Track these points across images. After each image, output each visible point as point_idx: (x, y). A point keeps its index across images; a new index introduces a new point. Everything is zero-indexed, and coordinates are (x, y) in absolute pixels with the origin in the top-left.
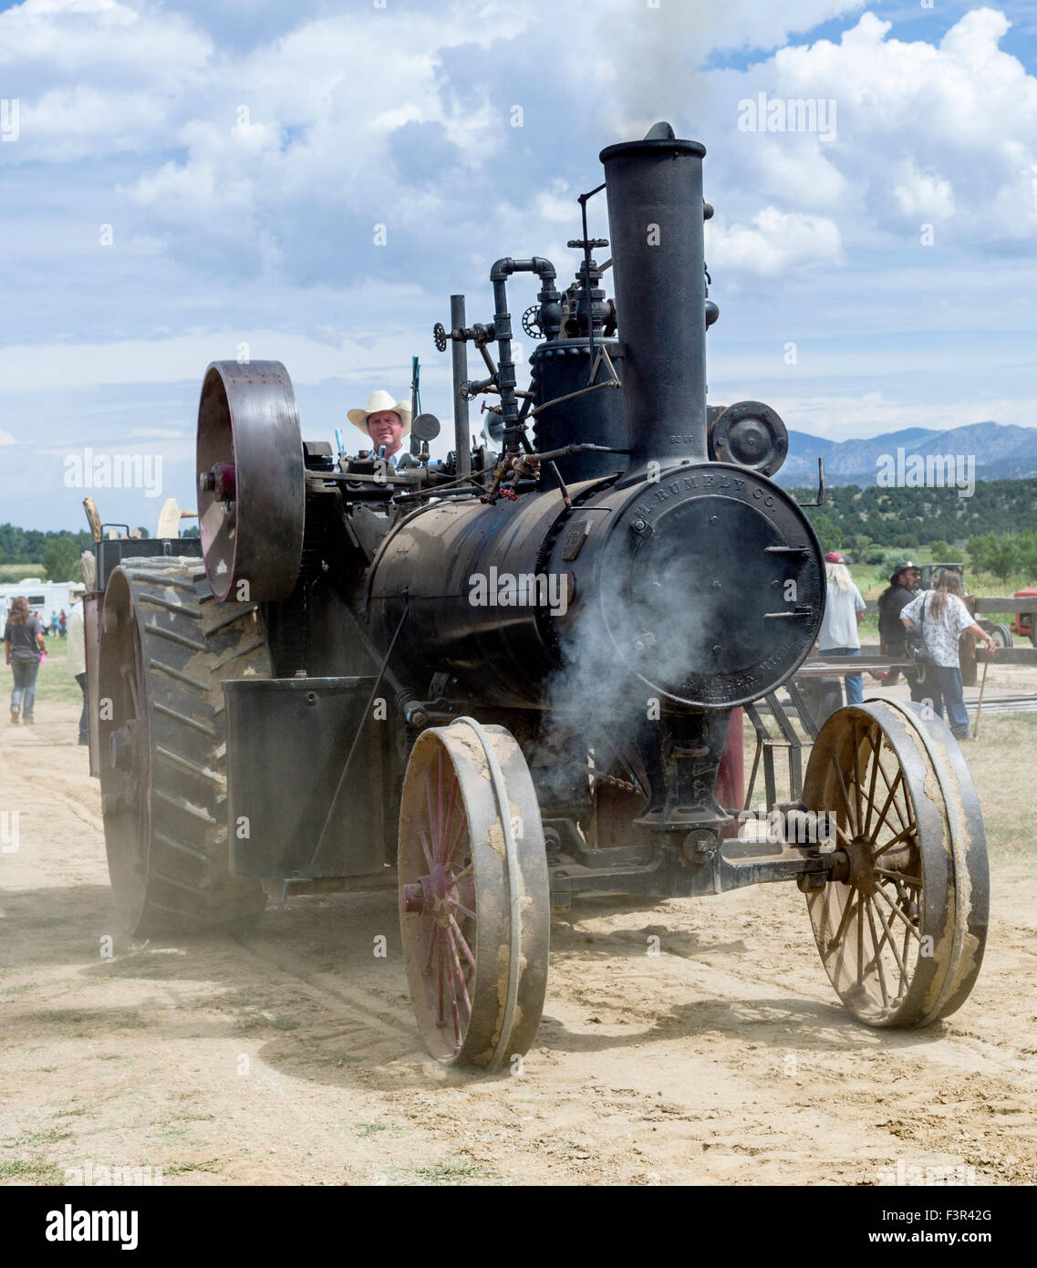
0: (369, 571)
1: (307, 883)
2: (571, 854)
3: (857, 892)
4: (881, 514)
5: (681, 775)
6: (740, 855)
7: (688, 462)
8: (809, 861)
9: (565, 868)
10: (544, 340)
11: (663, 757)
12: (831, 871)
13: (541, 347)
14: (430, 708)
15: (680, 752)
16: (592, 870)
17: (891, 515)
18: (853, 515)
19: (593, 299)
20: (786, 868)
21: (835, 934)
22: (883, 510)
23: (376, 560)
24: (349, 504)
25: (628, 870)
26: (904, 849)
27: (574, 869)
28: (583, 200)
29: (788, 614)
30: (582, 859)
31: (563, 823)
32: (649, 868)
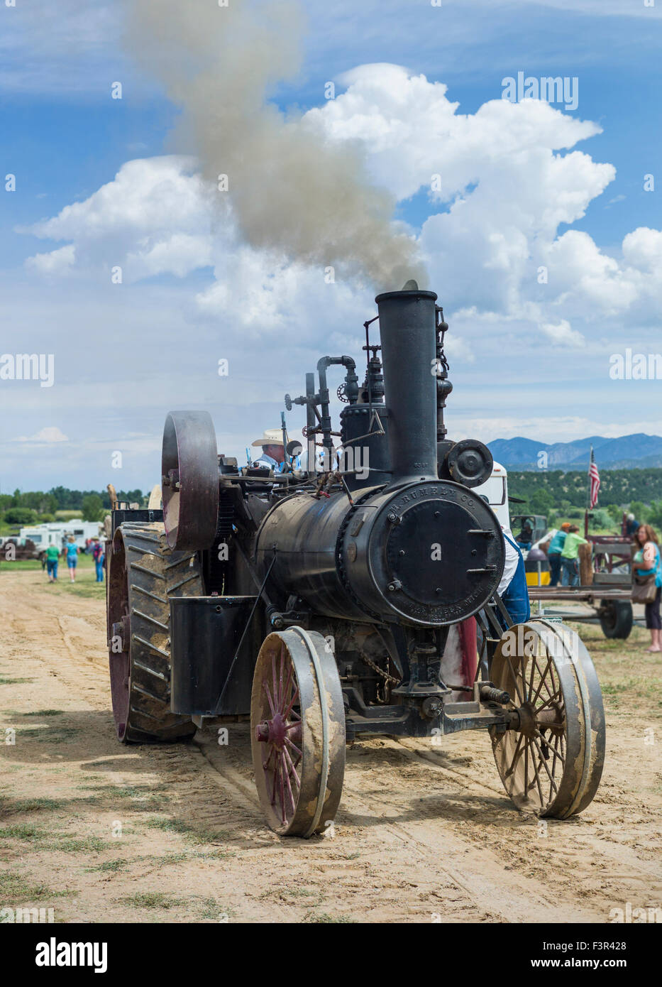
0: (257, 533)
1: (214, 718)
2: (355, 710)
3: (524, 736)
4: (576, 488)
5: (420, 665)
6: (455, 713)
7: (424, 479)
8: (496, 718)
9: (352, 717)
10: (349, 404)
11: (408, 653)
12: (508, 723)
13: (347, 408)
14: (285, 617)
15: (419, 650)
16: (367, 719)
17: (582, 489)
18: (559, 488)
19: (377, 380)
20: (482, 721)
21: (510, 766)
22: (578, 485)
23: (260, 528)
24: (247, 494)
25: (387, 720)
26: (552, 709)
27: (358, 719)
28: (367, 325)
29: (482, 569)
30: (362, 712)
31: (351, 690)
32: (401, 719)
